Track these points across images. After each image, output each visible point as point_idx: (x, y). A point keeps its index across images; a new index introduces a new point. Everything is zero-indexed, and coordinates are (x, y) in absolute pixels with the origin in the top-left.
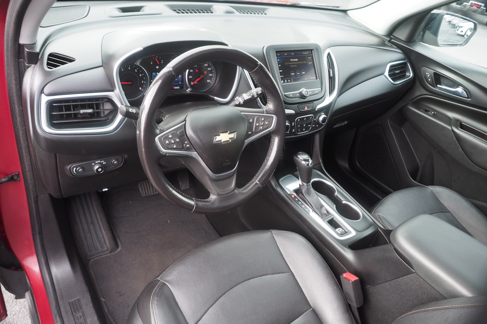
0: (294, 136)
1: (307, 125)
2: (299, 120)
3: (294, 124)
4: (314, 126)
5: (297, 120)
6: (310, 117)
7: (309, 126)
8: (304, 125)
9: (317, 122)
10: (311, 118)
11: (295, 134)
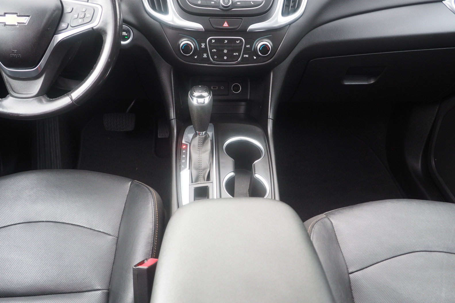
0: (208, 64)
1: (231, 52)
2: (213, 41)
3: (206, 46)
4: (247, 56)
5: (211, 40)
6: (238, 40)
7: (234, 54)
8: (225, 51)
9: (255, 52)
10: (237, 42)
11: (207, 60)
